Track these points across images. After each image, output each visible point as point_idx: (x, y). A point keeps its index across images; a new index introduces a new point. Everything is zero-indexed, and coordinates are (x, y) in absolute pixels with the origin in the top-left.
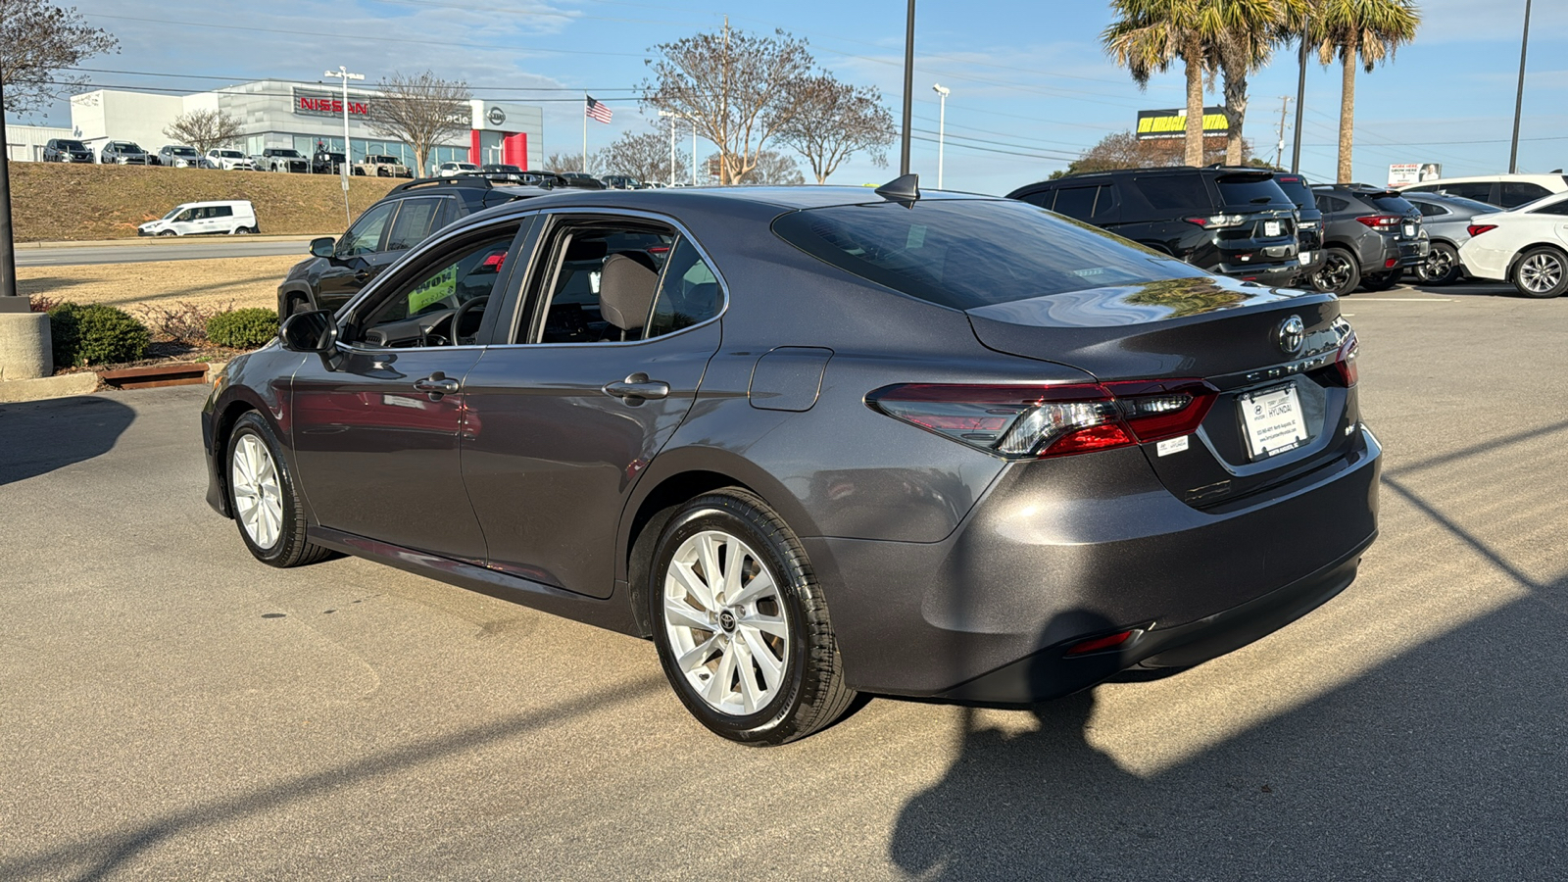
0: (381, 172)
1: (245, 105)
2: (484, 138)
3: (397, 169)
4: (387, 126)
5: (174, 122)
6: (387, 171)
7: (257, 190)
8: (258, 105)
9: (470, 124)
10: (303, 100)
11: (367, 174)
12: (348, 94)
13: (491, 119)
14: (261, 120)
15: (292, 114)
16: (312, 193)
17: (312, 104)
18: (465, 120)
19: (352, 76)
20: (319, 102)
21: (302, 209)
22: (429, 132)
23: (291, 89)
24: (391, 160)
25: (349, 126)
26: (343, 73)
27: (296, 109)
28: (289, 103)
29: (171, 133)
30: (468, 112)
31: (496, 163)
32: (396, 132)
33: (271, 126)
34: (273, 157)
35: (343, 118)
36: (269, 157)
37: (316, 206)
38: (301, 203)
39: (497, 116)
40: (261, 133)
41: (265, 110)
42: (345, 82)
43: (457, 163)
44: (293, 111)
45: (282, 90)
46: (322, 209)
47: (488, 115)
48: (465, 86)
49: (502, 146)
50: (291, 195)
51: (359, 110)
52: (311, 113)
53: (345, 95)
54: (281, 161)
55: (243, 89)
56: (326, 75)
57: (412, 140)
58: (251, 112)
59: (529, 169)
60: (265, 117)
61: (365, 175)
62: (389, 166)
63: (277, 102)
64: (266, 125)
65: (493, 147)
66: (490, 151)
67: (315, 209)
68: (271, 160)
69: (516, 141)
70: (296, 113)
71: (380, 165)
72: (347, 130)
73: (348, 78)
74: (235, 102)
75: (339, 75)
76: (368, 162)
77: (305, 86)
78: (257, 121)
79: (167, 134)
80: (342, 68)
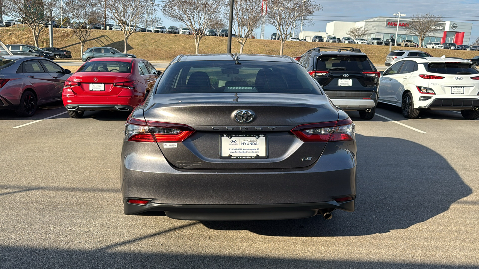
0: (406, 45)
1: (372, 25)
2: (448, 34)
3: (411, 44)
4: (411, 30)
5: (349, 30)
6: (408, 45)
7: (365, 50)
8: (375, 25)
9: (444, 29)
10: (389, 23)
11: (402, 46)
12: (400, 20)
13: (452, 28)
14: (375, 29)
15: (385, 27)
16: (381, 51)
17: (392, 24)
18: (442, 28)
19: (402, 15)
20: (394, 23)
21: (377, 56)
22: (426, 32)
23: (386, 19)
24: (410, 41)
25: (398, 30)
26: (400, 15)
27: (386, 25)
28: (385, 24)
29: (348, 33)
30: (443, 25)
31: (451, 43)
32: (414, 32)
33: (378, 31)
34: (373, 40)
35: (397, 28)
36: (372, 40)
37: (381, 55)
38: (377, 54)
39: (454, 26)
40: (374, 33)
41: (377, 26)
42: (399, 17)
43: (433, 42)
44: (385, 26)
45: (383, 20)
46: (383, 56)
47: (451, 26)
48: (441, 17)
49: (454, 37)
50: (374, 52)
51: (403, 25)
52: (391, 27)
53: (399, 21)
54: (376, 41)
55: (372, 20)
56: (394, 15)
57: (419, 35)
58: (373, 27)
59: (463, 44)
60: (377, 28)
61: (401, 46)
62: (409, 44)
63: (381, 24)
64: (376, 31)
65: (451, 37)
66: (450, 38)
67: (381, 56)
68: (372, 41)
69: (460, 35)
70: (386, 27)
71: (406, 43)
72: (397, 31)
73: (400, 16)
74: (369, 24)
75: (398, 15)
76: (403, 42)
77: (390, 18)
78: (374, 29)
79: (347, 33)
80: (399, 13)
